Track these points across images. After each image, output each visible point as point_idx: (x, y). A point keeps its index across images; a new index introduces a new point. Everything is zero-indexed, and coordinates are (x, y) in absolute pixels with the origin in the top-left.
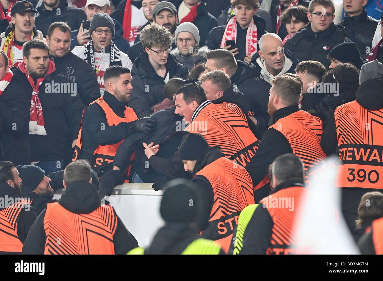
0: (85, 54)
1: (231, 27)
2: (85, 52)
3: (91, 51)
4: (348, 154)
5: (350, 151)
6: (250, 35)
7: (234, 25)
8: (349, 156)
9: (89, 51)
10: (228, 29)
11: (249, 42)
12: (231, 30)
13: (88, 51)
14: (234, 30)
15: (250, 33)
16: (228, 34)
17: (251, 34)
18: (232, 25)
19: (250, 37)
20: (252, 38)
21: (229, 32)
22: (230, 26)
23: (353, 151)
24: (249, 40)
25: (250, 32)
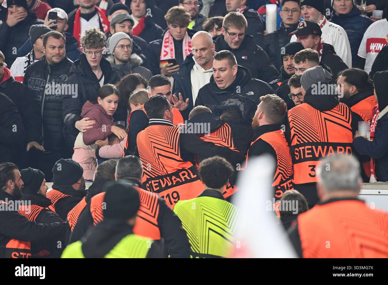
0: (26, 62)
1: (168, 40)
2: (26, 61)
3: (31, 59)
4: (307, 152)
5: (308, 149)
6: (186, 46)
7: (171, 38)
8: (308, 154)
9: (30, 60)
10: (166, 42)
11: (186, 52)
12: (168, 42)
13: (28, 60)
14: (171, 42)
15: (185, 44)
16: (166, 47)
17: (187, 44)
18: (168, 38)
19: (187, 47)
20: (188, 48)
21: (167, 44)
22: (166, 39)
23: (312, 149)
24: (186, 50)
25: (186, 42)
